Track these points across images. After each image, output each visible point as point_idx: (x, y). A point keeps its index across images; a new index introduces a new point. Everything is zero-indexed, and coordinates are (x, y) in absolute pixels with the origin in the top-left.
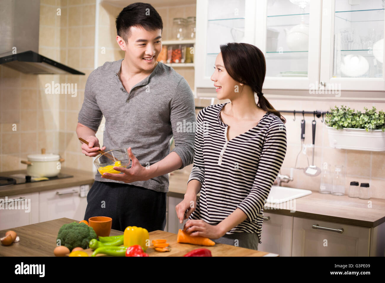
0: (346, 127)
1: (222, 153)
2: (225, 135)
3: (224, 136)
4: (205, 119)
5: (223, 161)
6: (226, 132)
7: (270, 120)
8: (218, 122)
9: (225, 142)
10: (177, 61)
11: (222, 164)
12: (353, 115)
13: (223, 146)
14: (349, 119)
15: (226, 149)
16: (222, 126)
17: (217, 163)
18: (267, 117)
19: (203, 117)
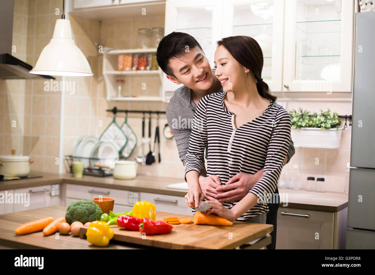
0: (304, 127)
1: (231, 140)
2: (232, 122)
3: (231, 124)
4: (208, 106)
5: (232, 148)
6: (233, 120)
7: (276, 109)
8: (223, 110)
9: (232, 129)
10: (142, 68)
11: (231, 151)
12: (310, 116)
13: (231, 134)
14: (307, 119)
15: (235, 137)
16: (228, 114)
17: (227, 150)
18: (272, 107)
19: (207, 105)
